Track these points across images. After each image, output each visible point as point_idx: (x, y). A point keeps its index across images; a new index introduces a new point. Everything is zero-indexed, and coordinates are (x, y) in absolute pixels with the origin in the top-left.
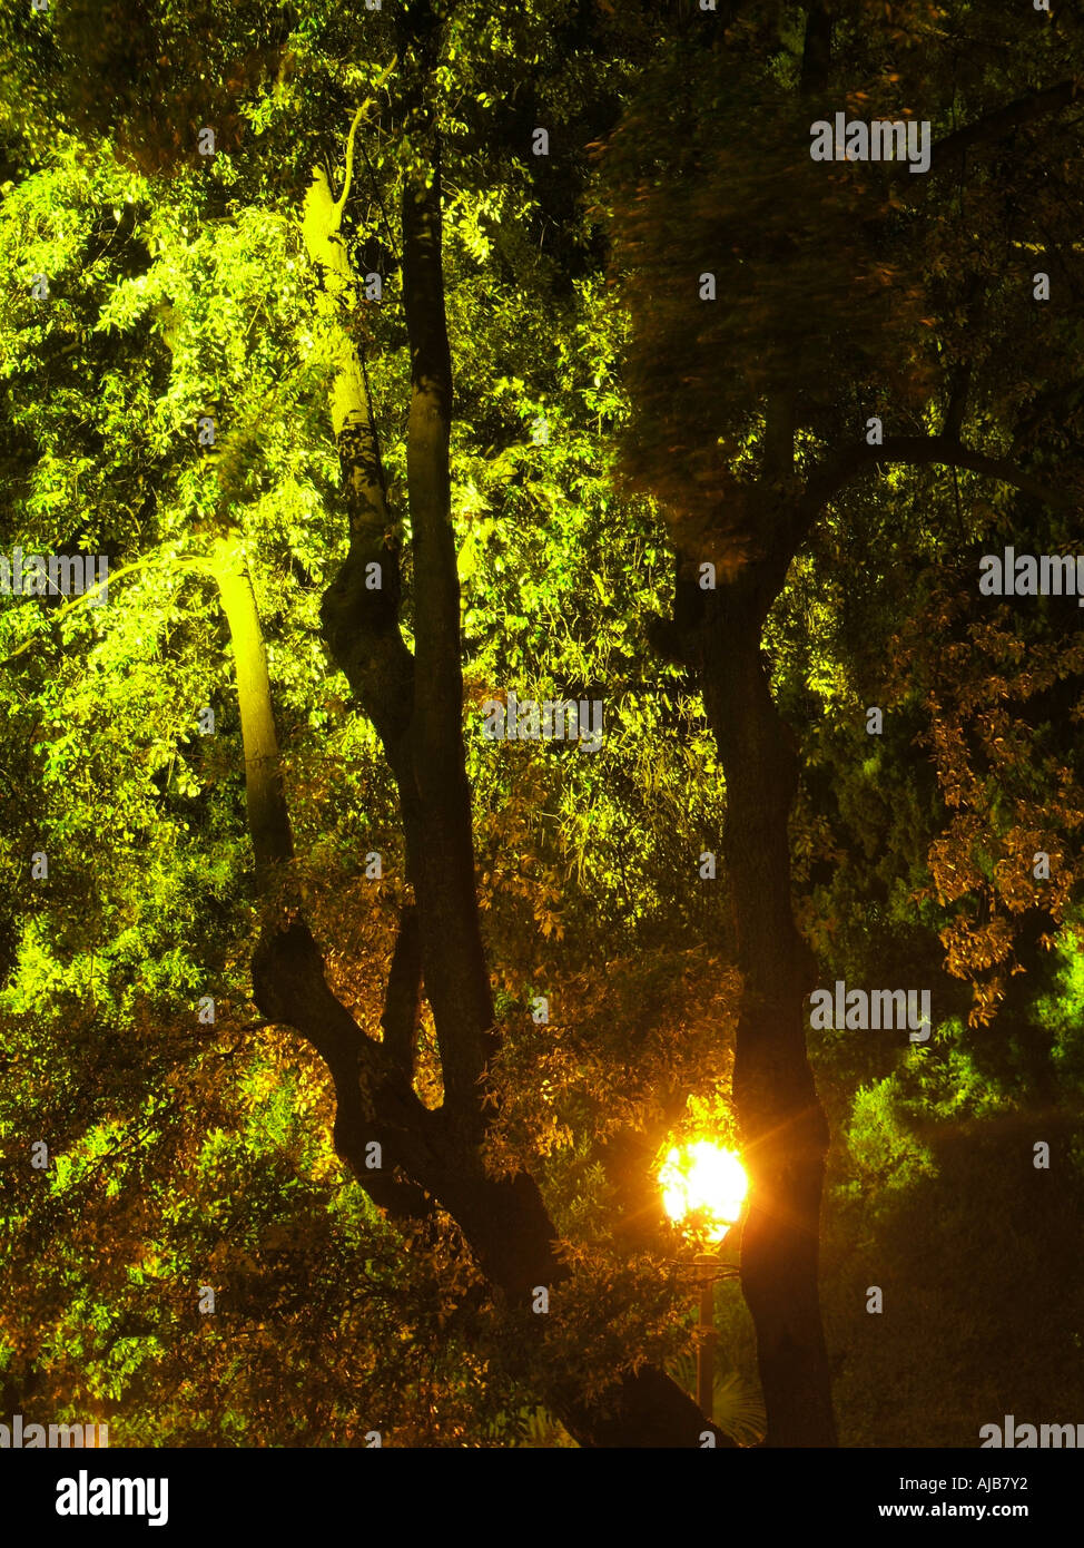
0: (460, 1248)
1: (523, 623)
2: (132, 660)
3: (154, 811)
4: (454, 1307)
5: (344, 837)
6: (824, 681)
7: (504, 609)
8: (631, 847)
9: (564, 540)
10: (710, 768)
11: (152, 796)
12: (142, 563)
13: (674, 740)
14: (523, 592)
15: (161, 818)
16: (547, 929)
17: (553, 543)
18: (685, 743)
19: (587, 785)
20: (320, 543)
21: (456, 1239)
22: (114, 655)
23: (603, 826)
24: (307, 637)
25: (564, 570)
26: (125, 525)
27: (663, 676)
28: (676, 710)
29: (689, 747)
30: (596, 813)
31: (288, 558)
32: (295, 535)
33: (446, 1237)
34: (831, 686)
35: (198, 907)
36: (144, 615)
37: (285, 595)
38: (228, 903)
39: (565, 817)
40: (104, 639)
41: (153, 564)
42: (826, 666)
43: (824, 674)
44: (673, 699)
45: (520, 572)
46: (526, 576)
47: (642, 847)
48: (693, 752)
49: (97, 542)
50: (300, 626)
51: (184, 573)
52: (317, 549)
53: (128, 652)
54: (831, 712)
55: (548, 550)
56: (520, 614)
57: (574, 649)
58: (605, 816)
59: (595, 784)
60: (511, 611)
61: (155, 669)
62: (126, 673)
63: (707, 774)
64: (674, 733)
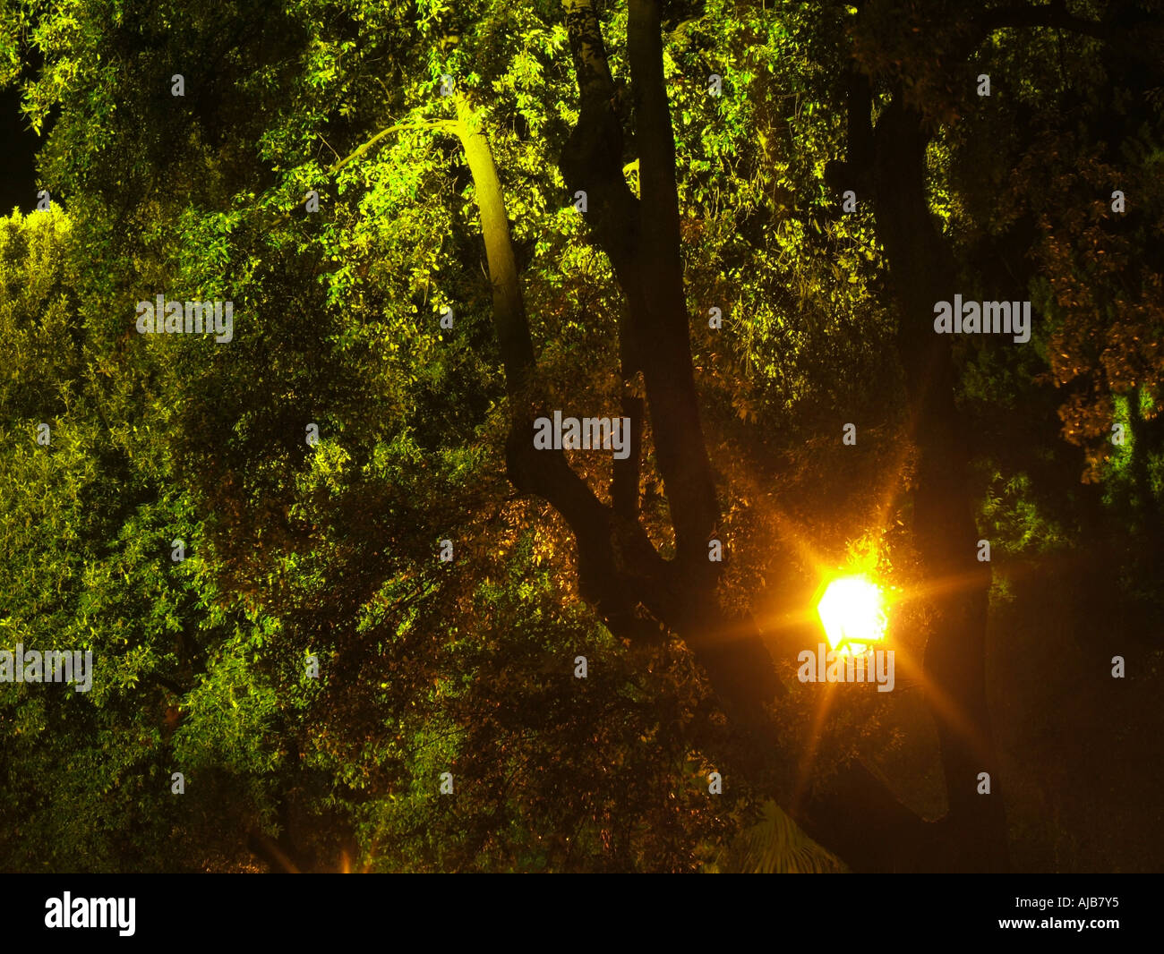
0: (690, 669)
1: (705, 167)
2: (398, 205)
3: (414, 326)
4: (691, 715)
5: (567, 343)
6: (943, 206)
7: (689, 155)
8: (788, 345)
9: (735, 97)
10: (853, 279)
11: (413, 315)
12: (398, 126)
13: (823, 257)
14: (704, 141)
15: (420, 332)
16: (743, 414)
17: (727, 101)
18: (831, 259)
19: (751, 296)
20: (540, 105)
21: (686, 663)
22: (382, 201)
23: (765, 328)
24: (527, 182)
25: (739, 122)
26: (377, 94)
27: (813, 205)
28: (824, 233)
29: (836, 263)
30: (760, 318)
31: (511, 118)
32: (523, 99)
33: (679, 661)
34: (949, 210)
35: (418, 400)
36: (404, 168)
37: (509, 148)
38: (441, 396)
39: (734, 322)
40: (371, 189)
41: (408, 126)
42: (942, 194)
43: (941, 201)
44: (821, 224)
45: (702, 125)
46: (708, 128)
47: (796, 345)
48: (840, 266)
49: (354, 109)
50: (523, 173)
51: (434, 132)
52: (539, 110)
53: (394, 199)
54: (948, 230)
55: (723, 105)
56: (703, 159)
57: (747, 186)
58: (766, 320)
59: (757, 294)
60: (695, 157)
61: (415, 212)
62: (393, 216)
63: (851, 284)
64: (824, 252)
